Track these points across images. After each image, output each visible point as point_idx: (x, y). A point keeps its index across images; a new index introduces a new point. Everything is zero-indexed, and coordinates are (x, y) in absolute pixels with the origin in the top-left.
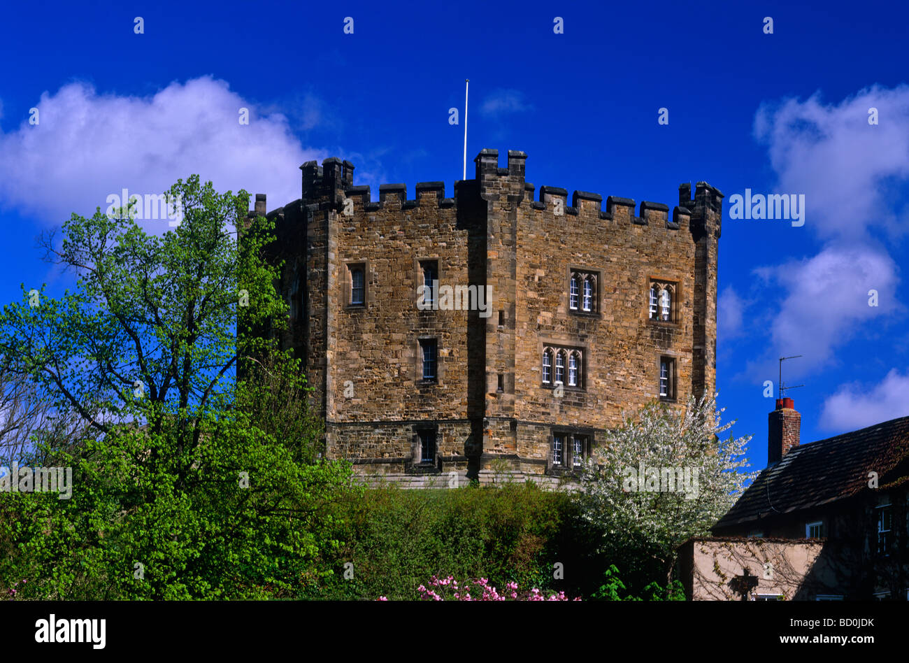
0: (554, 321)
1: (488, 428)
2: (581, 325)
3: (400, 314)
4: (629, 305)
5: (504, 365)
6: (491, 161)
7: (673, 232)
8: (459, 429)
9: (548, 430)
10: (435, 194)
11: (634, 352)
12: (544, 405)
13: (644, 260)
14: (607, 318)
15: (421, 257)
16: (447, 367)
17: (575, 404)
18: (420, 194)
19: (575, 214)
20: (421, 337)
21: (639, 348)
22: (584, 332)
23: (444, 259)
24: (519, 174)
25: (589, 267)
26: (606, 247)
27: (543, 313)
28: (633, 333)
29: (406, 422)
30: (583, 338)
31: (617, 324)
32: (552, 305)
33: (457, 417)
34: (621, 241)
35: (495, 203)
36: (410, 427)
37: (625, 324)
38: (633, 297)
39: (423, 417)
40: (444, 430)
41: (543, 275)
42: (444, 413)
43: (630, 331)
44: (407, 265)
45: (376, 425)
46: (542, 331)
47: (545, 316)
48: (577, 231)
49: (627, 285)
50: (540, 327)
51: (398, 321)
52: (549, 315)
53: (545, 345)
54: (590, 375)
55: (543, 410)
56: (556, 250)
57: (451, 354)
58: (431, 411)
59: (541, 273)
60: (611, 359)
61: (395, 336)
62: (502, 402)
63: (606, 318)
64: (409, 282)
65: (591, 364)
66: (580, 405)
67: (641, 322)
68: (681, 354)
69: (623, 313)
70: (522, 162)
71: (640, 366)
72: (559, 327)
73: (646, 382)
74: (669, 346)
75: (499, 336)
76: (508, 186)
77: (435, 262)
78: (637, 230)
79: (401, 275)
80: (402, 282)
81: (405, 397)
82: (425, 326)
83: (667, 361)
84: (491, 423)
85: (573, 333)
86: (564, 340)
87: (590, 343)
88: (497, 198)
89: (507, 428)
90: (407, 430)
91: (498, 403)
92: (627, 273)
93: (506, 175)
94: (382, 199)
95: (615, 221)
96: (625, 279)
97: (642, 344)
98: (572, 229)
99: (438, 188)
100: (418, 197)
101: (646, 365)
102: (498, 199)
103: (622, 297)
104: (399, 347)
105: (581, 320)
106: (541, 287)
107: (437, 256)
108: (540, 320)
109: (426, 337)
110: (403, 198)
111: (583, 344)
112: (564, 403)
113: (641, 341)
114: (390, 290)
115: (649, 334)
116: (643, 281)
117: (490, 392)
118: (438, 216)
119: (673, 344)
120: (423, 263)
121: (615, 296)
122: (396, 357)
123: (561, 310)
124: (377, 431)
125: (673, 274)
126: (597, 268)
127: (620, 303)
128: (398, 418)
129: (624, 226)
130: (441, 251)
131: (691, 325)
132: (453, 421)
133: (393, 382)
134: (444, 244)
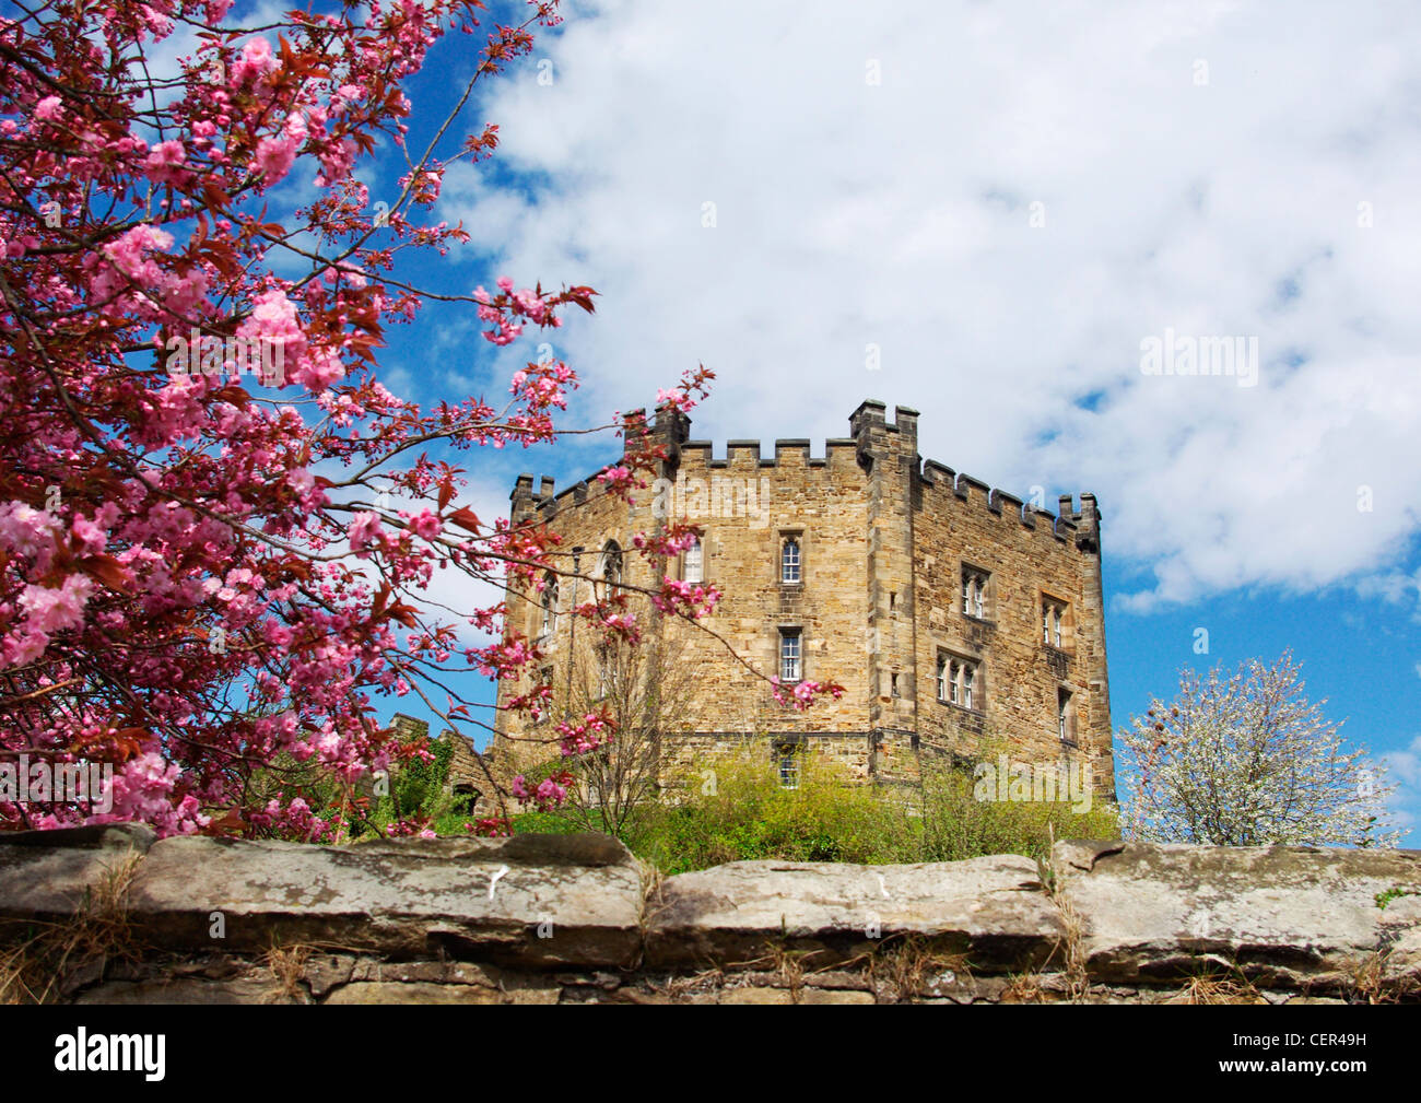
0: (947, 621)
1: (883, 741)
2: (976, 632)
3: (753, 594)
4: (1023, 618)
5: (900, 661)
6: (876, 413)
7: (1060, 545)
8: (837, 745)
9: (948, 758)
10: (801, 451)
11: (1031, 676)
12: (941, 726)
13: (1034, 569)
14: (1003, 629)
15: (783, 526)
16: (818, 664)
17: (974, 729)
18: (781, 451)
19: (964, 499)
20: (782, 625)
21: (1036, 672)
22: (979, 641)
23: (813, 529)
24: (909, 432)
25: (980, 564)
26: (996, 545)
27: (934, 609)
28: (1030, 653)
29: (760, 734)
30: (978, 648)
31: (1012, 638)
32: (944, 601)
33: (834, 729)
34: (1008, 541)
35: (884, 463)
36: (768, 740)
37: (1020, 640)
38: (1027, 610)
39: (785, 728)
40: (815, 746)
41: (933, 563)
42: (816, 723)
43: (1026, 649)
44: (763, 535)
45: (718, 737)
46: (935, 631)
47: (937, 614)
48: (967, 519)
49: (1019, 594)
50: (932, 626)
51: (750, 603)
52: (942, 612)
53: (939, 648)
54: (988, 696)
55: (940, 731)
56: (946, 536)
57: (824, 646)
58: (795, 720)
59: (930, 560)
60: (1008, 680)
61: (745, 623)
62: (898, 710)
63: (1000, 628)
64: (766, 555)
65: (989, 683)
66: (979, 732)
67: (1035, 642)
68: (1078, 688)
69: (1018, 627)
70: (912, 419)
71: (1038, 695)
72: (952, 630)
73: (1045, 716)
74: (1066, 677)
75: (892, 625)
76: (898, 445)
77: (800, 532)
78: (1027, 534)
79: (754, 547)
80: (754, 555)
81: (759, 700)
82: (788, 611)
83: (1064, 695)
84: (886, 735)
85: (968, 641)
86: (959, 647)
87: (986, 656)
88: (885, 456)
89: (907, 745)
90: (763, 744)
91: (893, 711)
92: (1019, 582)
93: (896, 431)
94: (730, 456)
95: (1003, 519)
96: (1018, 587)
97: (1038, 668)
98: (959, 515)
99: (805, 444)
100: (778, 455)
101: (1045, 696)
102: (886, 458)
103: (1017, 607)
104: (752, 637)
105: (976, 626)
106: (930, 577)
107: (802, 525)
108: (932, 617)
109: (789, 625)
110: (758, 455)
111: (978, 656)
112: (962, 726)
113: (1036, 664)
114: (740, 564)
115: (1044, 657)
116: (1036, 594)
117: (883, 695)
118: (804, 478)
119: (1070, 675)
120: (783, 533)
121: (1008, 604)
122: (747, 649)
123: (954, 608)
124: (720, 744)
125: (1063, 594)
126: (988, 568)
127: (1014, 614)
128: (750, 728)
129: (1013, 526)
130: (809, 519)
131: (1085, 655)
132: (827, 734)
133: (742, 680)
134: (814, 512)
